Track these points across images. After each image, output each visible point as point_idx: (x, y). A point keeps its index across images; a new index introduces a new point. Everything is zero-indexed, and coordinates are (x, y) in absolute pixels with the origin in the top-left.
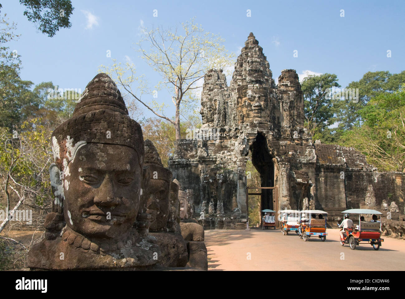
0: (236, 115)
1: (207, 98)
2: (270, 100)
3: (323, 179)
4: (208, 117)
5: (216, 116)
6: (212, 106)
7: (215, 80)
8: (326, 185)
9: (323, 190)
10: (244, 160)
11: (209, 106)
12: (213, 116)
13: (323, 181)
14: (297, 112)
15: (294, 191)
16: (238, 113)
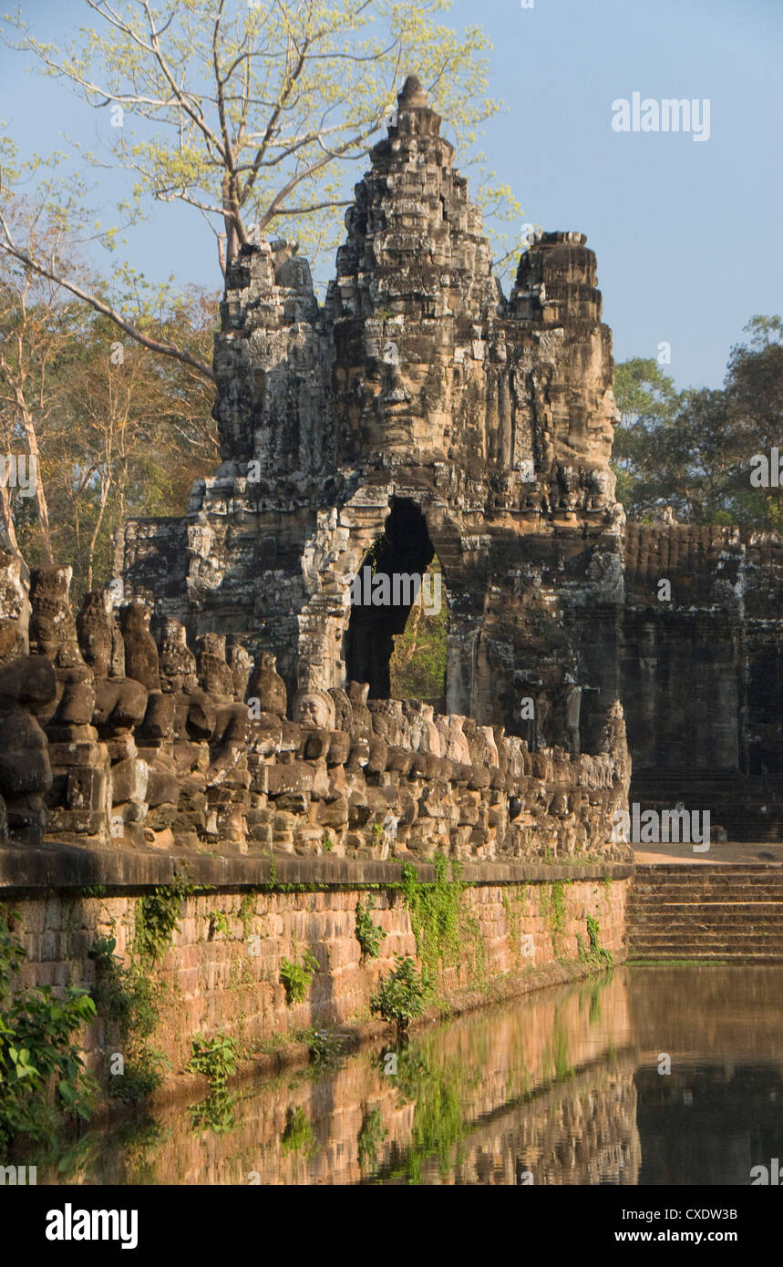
0: (329, 429)
1: (229, 364)
2: (456, 373)
3: (653, 661)
4: (233, 436)
5: (262, 435)
6: (249, 394)
7: (259, 289)
8: (665, 686)
9: (651, 706)
10: (326, 606)
11: (235, 395)
12: (252, 432)
13: (652, 671)
14: (571, 408)
15: (507, 712)
16: (336, 424)
